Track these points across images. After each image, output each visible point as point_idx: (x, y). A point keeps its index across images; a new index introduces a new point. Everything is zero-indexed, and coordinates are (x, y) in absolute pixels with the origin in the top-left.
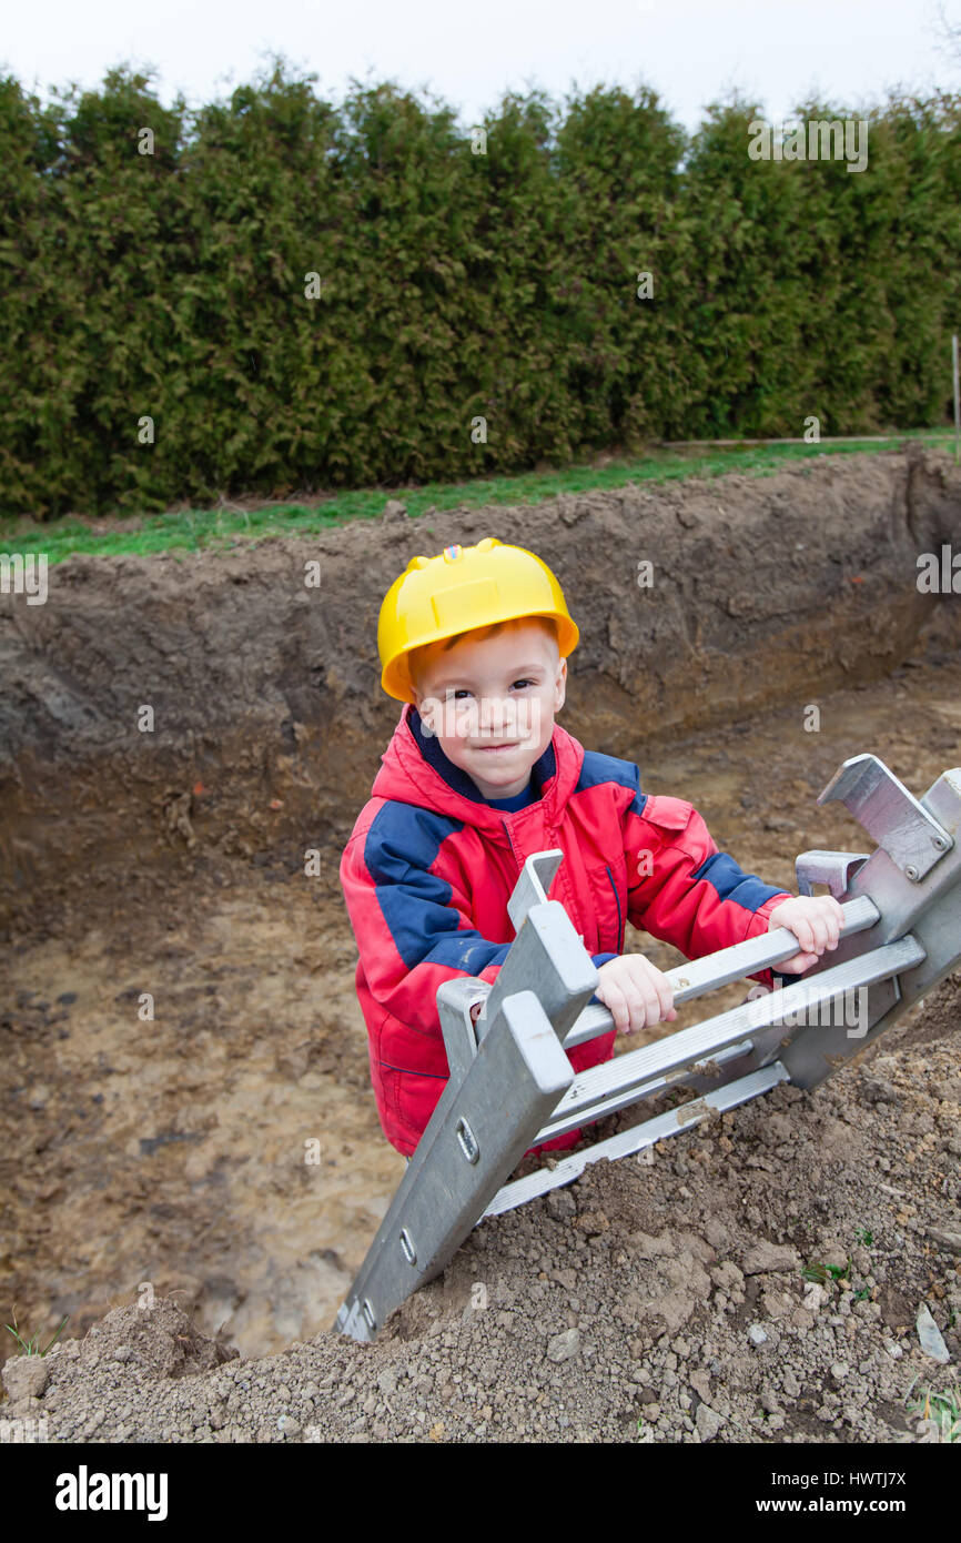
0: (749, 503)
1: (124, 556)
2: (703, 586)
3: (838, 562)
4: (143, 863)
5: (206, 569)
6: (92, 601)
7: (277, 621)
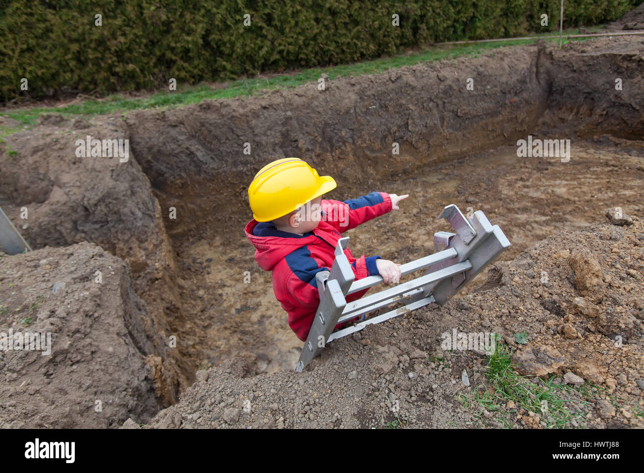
0: (468, 70)
1: (223, 99)
2: (447, 105)
3: (504, 93)
4: (233, 213)
5: (253, 103)
6: (212, 117)
7: (280, 123)
